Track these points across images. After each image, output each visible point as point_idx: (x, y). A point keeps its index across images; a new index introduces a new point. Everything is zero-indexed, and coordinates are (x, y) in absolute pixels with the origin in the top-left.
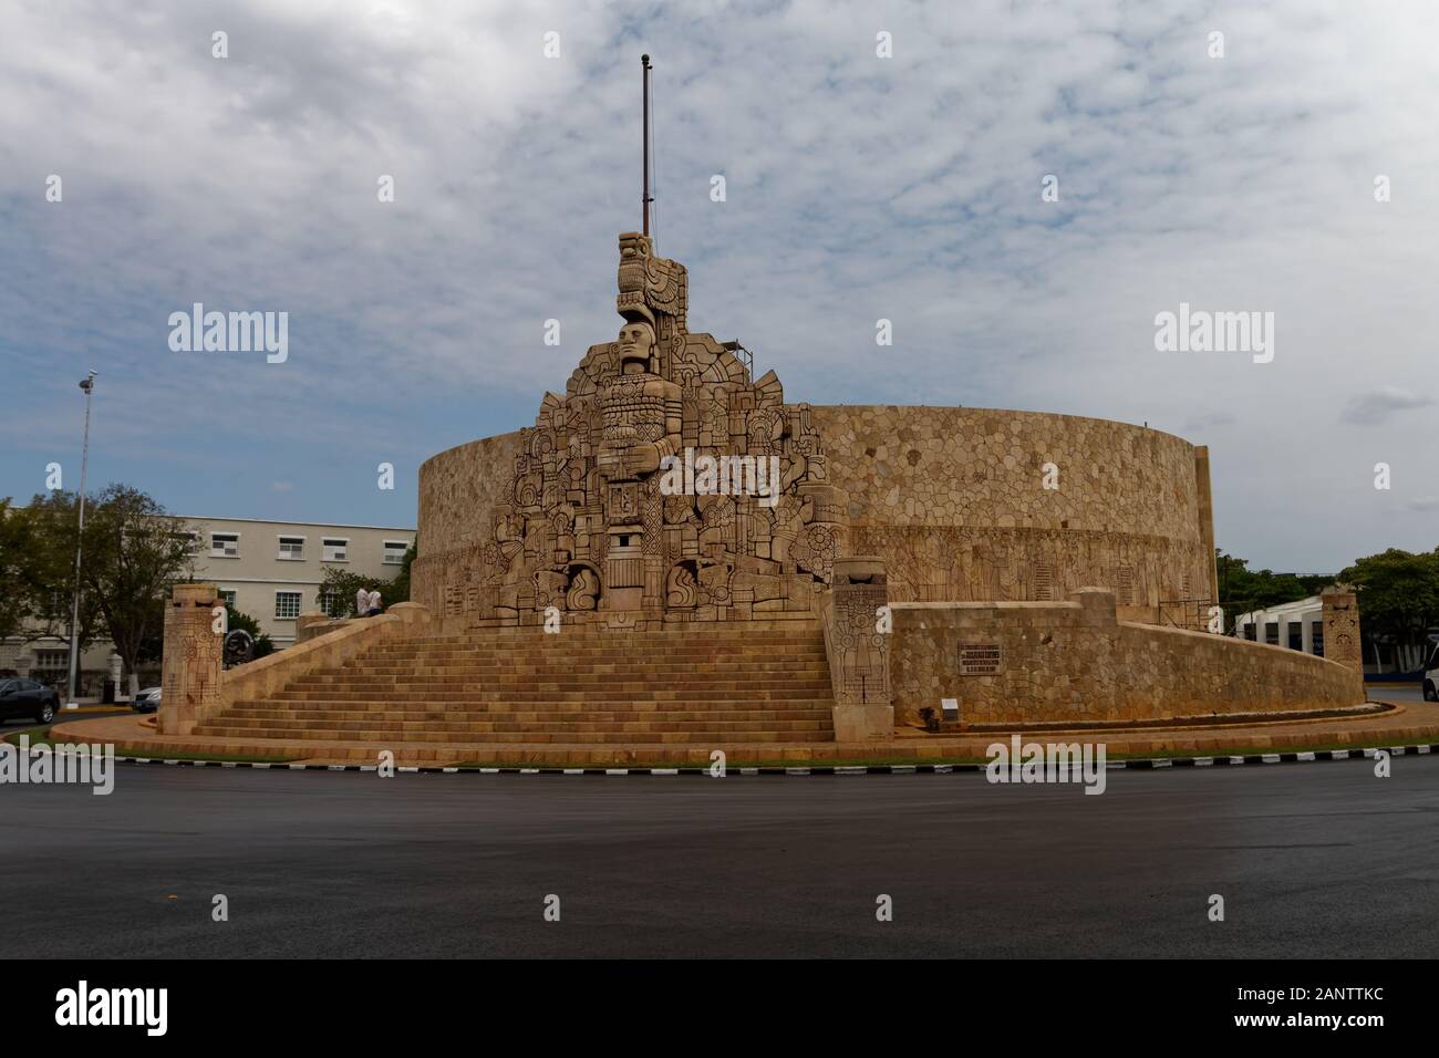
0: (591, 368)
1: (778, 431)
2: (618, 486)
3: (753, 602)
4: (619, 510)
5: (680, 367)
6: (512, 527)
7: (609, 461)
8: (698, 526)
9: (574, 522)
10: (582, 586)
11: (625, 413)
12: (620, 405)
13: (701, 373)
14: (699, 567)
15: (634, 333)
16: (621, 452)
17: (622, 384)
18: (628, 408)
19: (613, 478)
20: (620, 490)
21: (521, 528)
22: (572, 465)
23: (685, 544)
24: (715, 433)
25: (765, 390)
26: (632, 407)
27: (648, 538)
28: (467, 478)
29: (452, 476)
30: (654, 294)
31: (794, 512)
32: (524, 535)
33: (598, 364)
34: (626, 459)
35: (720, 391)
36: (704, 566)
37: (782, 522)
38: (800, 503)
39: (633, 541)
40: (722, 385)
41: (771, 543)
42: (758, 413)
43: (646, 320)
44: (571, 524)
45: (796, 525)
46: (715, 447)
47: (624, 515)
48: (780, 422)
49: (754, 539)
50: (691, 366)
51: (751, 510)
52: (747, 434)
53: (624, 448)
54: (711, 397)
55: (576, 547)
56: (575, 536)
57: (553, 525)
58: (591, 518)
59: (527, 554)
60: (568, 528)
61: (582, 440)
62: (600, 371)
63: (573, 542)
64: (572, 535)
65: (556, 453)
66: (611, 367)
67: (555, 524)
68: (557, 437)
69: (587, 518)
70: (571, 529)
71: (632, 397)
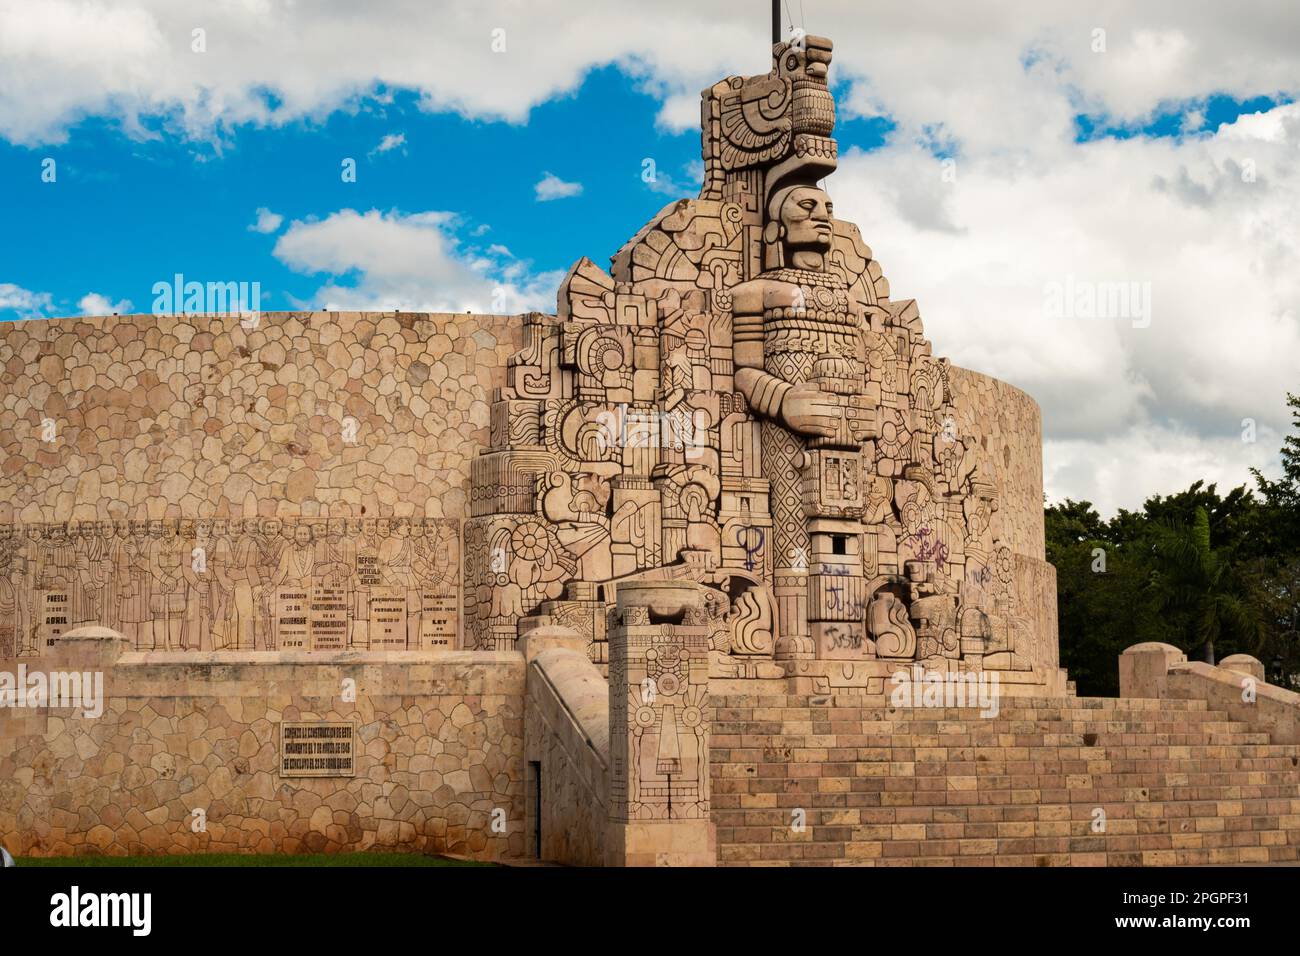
0: (685, 236)
1: (939, 395)
3: (983, 655)
6: (582, 497)
7: (827, 411)
8: (898, 531)
9: (718, 501)
10: (755, 615)
14: (915, 595)
16: (844, 400)
19: (833, 440)
21: (604, 500)
22: (692, 401)
24: (886, 387)
32: (610, 513)
33: (700, 232)
34: (851, 413)
36: (921, 595)
37: (975, 537)
38: (989, 510)
39: (851, 545)
41: (964, 565)
42: (919, 364)
44: (713, 505)
45: (987, 542)
46: (899, 410)
47: (844, 504)
48: (940, 383)
49: (950, 557)
52: (908, 395)
53: (848, 395)
55: (721, 546)
56: (721, 526)
57: (680, 503)
58: (748, 499)
59: (616, 548)
60: (708, 511)
61: (695, 361)
62: (704, 246)
63: (717, 536)
64: (715, 524)
65: (633, 373)
66: (725, 244)
67: (683, 502)
68: (634, 345)
69: (742, 499)
70: (713, 514)
71: (833, 311)
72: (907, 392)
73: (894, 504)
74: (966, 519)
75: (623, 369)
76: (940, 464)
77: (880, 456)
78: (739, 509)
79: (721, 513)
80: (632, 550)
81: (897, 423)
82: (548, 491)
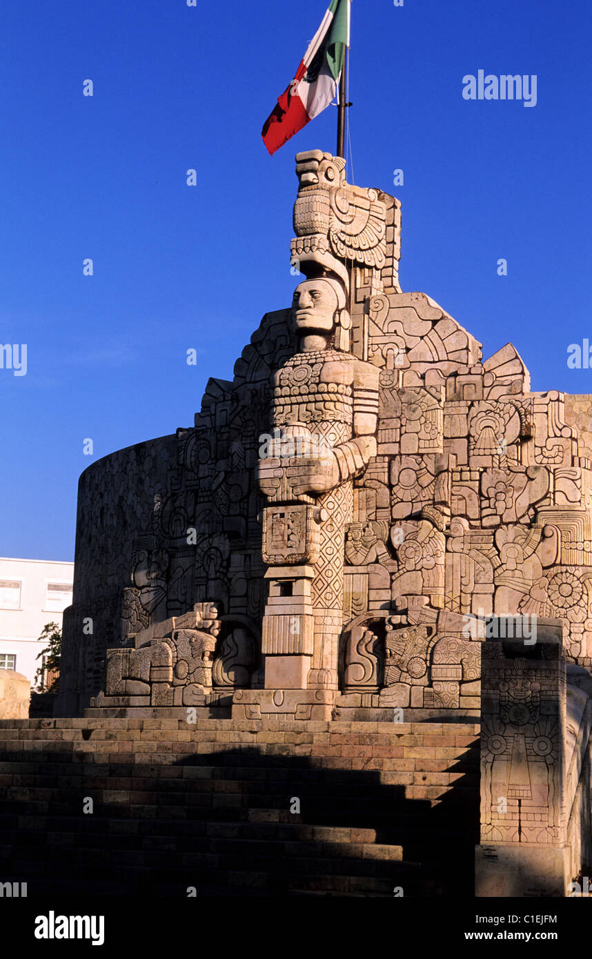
1: (514, 430)
2: (281, 509)
3: (461, 683)
4: (280, 544)
5: (378, 340)
6: (154, 567)
8: (393, 569)
9: (229, 560)
10: (233, 652)
11: (295, 407)
12: (290, 396)
13: (408, 350)
14: (389, 628)
15: (312, 293)
16: (286, 461)
17: (294, 366)
18: (300, 399)
20: (282, 515)
21: (164, 568)
22: (231, 481)
23: (373, 595)
24: (422, 435)
25: (498, 372)
26: (305, 398)
27: (320, 585)
28: (116, 500)
29: (102, 495)
30: (343, 237)
31: (529, 550)
32: (168, 577)
34: (291, 472)
35: (433, 373)
36: (397, 627)
37: (511, 565)
38: (538, 537)
40: (438, 365)
41: (494, 595)
42: (485, 406)
43: (333, 275)
44: (225, 564)
45: (531, 569)
46: (422, 455)
47: (287, 552)
49: (470, 589)
50: (395, 339)
51: (468, 546)
52: (468, 437)
54: (420, 383)
55: (230, 597)
56: (230, 580)
57: (203, 565)
58: (250, 555)
59: (172, 605)
60: (221, 569)
61: (248, 446)
62: (275, 348)
63: (225, 588)
64: (226, 580)
65: (215, 464)
66: (289, 343)
67: (205, 564)
68: (218, 441)
69: (246, 556)
70: (225, 571)
71: (306, 384)
72: (465, 434)
73: (389, 545)
74: (498, 550)
75: (209, 462)
76: (489, 499)
77: (396, 501)
78: (243, 565)
79: (231, 569)
80: (178, 605)
81: (417, 467)
82: (137, 564)
